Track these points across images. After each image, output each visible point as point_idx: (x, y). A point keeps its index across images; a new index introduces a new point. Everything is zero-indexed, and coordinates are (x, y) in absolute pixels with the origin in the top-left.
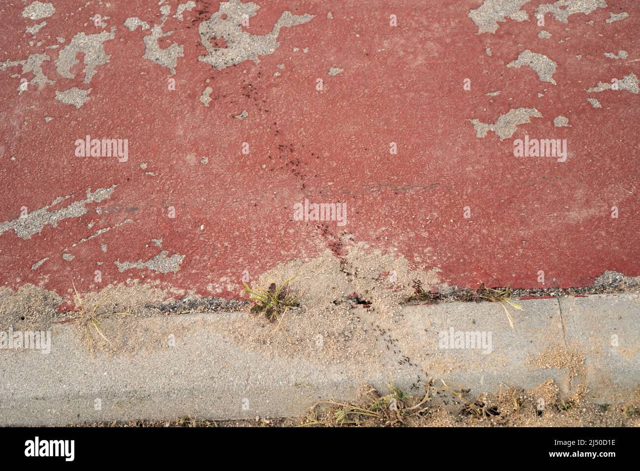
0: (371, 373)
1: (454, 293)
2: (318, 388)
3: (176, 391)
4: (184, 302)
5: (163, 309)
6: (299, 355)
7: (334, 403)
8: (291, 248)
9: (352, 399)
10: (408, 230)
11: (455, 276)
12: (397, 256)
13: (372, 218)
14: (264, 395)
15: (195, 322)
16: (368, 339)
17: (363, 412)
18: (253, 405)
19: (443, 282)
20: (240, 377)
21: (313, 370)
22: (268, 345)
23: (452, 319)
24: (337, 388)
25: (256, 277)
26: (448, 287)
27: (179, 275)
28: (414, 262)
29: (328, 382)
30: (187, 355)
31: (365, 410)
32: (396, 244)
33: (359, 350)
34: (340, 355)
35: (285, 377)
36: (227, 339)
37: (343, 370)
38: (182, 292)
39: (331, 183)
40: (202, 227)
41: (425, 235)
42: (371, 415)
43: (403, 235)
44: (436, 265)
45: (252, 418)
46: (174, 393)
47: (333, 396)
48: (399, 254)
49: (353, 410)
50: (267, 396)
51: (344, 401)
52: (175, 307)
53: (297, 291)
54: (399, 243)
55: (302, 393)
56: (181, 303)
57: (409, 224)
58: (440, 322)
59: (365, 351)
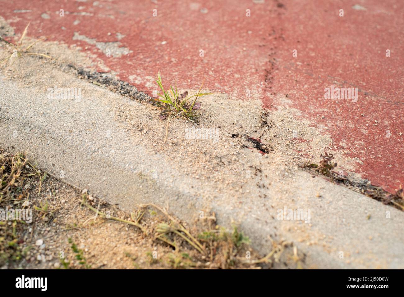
0: (222, 202)
1: (363, 186)
2: (159, 188)
3: (32, 126)
4: (101, 76)
5: (81, 73)
6: (164, 154)
7: (166, 213)
8: (226, 85)
9: (187, 220)
10: (350, 121)
11: (374, 174)
12: (324, 133)
13: (319, 99)
14: (104, 170)
15: (96, 91)
16: (242, 175)
17: (191, 239)
18: (89, 175)
19: (357, 171)
20: (95, 143)
21: (167, 172)
22: (143, 133)
23: (346, 203)
24: (178, 199)
25: (178, 89)
26: (360, 179)
27: (116, 60)
28: (338, 145)
29: (172, 188)
30: (67, 107)
31: (192, 238)
32: (329, 125)
33: (225, 178)
34: (203, 173)
35: (135, 163)
36: (111, 114)
37: (196, 186)
38: (107, 69)
39: (300, 64)
40: (164, 43)
41: (365, 132)
42: (196, 247)
43: (342, 122)
44: (359, 157)
45: (80, 189)
46: (30, 127)
47: (170, 206)
48: (327, 133)
49: (180, 231)
50: (107, 172)
51: (177, 217)
52: (92, 77)
53: (205, 111)
54: (333, 126)
55: (141, 187)
56: (99, 76)
57: (353, 118)
58: (331, 199)
59: (231, 182)
